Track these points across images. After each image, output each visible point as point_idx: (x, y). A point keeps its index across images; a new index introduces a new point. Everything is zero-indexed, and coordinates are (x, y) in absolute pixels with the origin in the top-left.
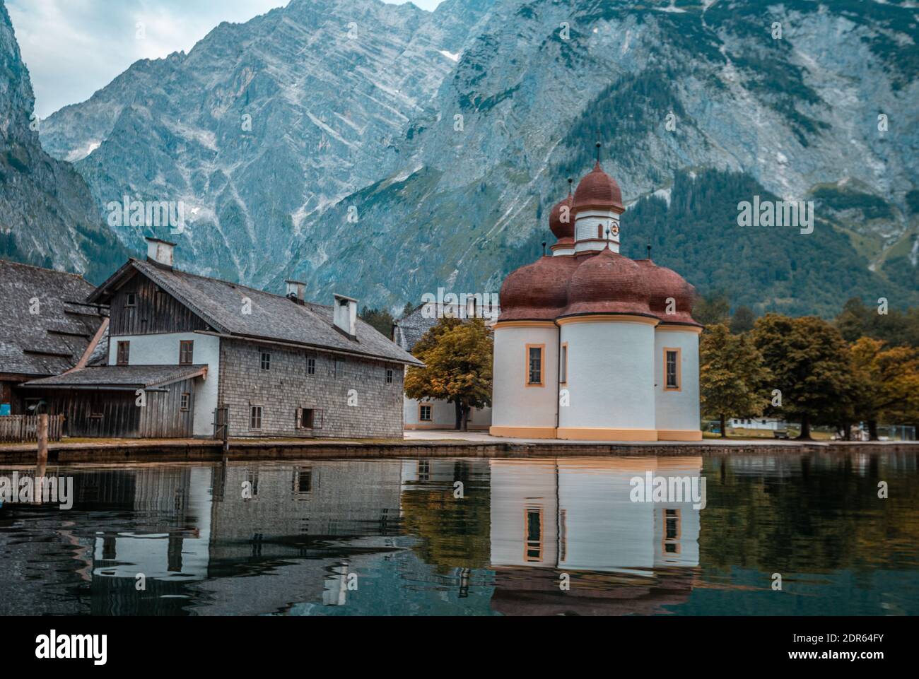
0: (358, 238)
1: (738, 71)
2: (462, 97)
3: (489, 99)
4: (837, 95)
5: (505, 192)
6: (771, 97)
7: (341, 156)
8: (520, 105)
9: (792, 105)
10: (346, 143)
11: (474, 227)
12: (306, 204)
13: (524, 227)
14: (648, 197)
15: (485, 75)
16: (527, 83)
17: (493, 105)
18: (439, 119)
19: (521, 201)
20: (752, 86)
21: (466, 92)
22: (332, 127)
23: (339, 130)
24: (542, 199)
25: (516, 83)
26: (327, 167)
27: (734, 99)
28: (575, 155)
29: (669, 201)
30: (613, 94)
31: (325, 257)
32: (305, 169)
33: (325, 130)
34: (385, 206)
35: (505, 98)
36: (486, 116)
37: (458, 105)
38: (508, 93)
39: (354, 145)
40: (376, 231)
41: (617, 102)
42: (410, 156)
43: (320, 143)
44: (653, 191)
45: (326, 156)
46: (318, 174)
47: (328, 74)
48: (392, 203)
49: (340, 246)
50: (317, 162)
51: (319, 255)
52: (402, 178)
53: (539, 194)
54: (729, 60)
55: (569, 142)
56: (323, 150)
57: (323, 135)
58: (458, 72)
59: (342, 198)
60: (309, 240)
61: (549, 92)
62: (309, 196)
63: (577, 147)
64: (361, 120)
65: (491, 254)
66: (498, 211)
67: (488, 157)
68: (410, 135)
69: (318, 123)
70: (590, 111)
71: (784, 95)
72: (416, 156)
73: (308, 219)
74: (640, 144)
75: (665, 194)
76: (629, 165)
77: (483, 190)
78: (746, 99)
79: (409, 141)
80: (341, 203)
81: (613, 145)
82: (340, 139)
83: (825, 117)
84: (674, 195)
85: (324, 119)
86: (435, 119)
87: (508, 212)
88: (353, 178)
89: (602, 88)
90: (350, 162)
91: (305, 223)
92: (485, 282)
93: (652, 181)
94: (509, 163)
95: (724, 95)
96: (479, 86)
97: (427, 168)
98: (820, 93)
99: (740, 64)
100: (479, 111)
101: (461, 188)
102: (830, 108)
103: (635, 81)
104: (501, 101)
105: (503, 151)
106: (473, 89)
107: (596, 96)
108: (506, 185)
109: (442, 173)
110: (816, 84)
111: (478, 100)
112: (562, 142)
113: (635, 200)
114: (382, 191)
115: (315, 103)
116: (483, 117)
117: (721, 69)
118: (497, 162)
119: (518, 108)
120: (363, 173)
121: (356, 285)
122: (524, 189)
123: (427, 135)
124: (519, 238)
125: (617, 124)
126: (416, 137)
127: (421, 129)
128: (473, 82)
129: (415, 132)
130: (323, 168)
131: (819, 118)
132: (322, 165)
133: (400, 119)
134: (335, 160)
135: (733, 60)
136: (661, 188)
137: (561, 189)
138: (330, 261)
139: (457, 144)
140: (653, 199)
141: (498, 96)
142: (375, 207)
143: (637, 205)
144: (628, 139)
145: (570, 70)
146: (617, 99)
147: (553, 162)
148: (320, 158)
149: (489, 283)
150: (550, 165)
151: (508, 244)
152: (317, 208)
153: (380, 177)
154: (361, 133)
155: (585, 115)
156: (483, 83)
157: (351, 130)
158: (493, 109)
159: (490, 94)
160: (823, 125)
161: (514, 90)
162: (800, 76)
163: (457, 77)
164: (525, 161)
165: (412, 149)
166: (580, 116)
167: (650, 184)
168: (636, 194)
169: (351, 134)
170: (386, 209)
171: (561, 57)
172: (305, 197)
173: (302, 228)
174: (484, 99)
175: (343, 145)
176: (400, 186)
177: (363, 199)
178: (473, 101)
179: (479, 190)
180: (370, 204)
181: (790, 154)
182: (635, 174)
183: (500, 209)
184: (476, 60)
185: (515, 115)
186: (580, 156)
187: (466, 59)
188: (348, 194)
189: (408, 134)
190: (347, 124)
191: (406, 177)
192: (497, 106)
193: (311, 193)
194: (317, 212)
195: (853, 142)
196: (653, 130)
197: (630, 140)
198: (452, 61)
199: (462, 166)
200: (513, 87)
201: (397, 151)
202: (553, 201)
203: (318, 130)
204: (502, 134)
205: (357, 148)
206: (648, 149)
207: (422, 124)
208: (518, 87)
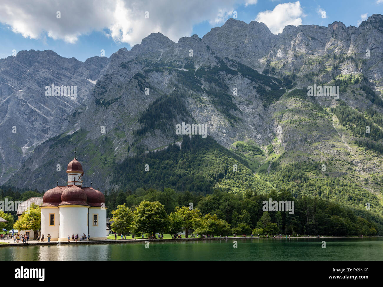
0: (52, 158)
1: (208, 96)
2: (96, 100)
3: (108, 101)
4: (245, 108)
5: (115, 141)
6: (220, 107)
7: (43, 123)
8: (121, 105)
9: (228, 110)
10: (46, 117)
11: (102, 155)
12: (28, 143)
13: (122, 156)
14: (172, 145)
15: (106, 91)
16: (124, 96)
17: (110, 104)
18: (87, 108)
19: (121, 145)
20: (213, 102)
21: (98, 98)
22: (39, 110)
23: (42, 111)
24: (130, 144)
25: (119, 95)
26: (37, 127)
27: (206, 107)
28: (144, 126)
29: (181, 147)
30: (160, 102)
31: (37, 166)
32: (27, 128)
33: (36, 111)
34: (64, 145)
35: (115, 101)
36: (107, 108)
37: (95, 104)
38: (116, 100)
39: (49, 118)
40: (60, 156)
41: (161, 106)
42: (75, 124)
43: (34, 117)
44: (174, 142)
45: (37, 123)
46: (33, 130)
47: (37, 87)
48: (67, 144)
49: (44, 162)
50: (33, 125)
51: (34, 166)
52: (71, 133)
53: (129, 142)
54: (204, 91)
55: (141, 121)
56: (36, 119)
57: (35, 113)
58: (95, 89)
59: (45, 141)
60: (30, 159)
61: (133, 100)
62: (29, 139)
63: (144, 123)
64: (53, 108)
65: (109, 166)
66: (112, 148)
67: (108, 126)
68: (74, 115)
69: (33, 108)
70: (150, 109)
71: (225, 107)
72: (77, 124)
73: (30, 149)
74: (170, 124)
75: (179, 144)
76: (165, 131)
77: (105, 140)
78: (211, 107)
79: (74, 117)
80: (44, 143)
81: (159, 123)
82: (44, 115)
83: (240, 116)
84: (183, 144)
85: (35, 106)
86: (85, 109)
87: (116, 149)
88: (50, 133)
89: (155, 100)
90: (48, 125)
91: (28, 151)
92: (106, 178)
93: (174, 138)
94: (117, 129)
95: (203, 105)
96: (104, 95)
97: (82, 129)
98: (238, 106)
99: (209, 93)
100: (104, 106)
101: (97, 138)
102: (242, 113)
103: (168, 98)
104: (113, 102)
105: (114, 124)
106: (101, 96)
107: (152, 103)
108: (115, 138)
109: (88, 132)
110: (237, 103)
111: (103, 102)
112: (138, 121)
113: (168, 145)
114: (62, 139)
115: (31, 99)
116: (105, 109)
117: (201, 95)
118: (111, 128)
119: (120, 106)
120: (54, 130)
121: (51, 178)
122: (122, 140)
123: (82, 116)
124: (120, 160)
125: (160, 115)
126: (77, 116)
127: (79, 113)
128: (101, 94)
129: (76, 114)
130: (36, 127)
131: (238, 116)
132: (35, 126)
133: (70, 107)
134: (41, 124)
135: (206, 92)
136: (178, 141)
137: (137, 140)
138: (39, 168)
139: (95, 120)
140: (175, 145)
141: (112, 100)
142: (59, 145)
143: (168, 148)
144: (165, 121)
145: (142, 92)
146: (160, 105)
147: (135, 129)
148: (34, 123)
149: (108, 178)
150: (133, 130)
151: (116, 162)
152: (33, 145)
153: (61, 132)
154: (53, 113)
155: (148, 110)
156: (106, 94)
157: (48, 111)
158: (110, 106)
159: (109, 100)
160: (239, 119)
161: (119, 98)
162: (231, 100)
163: (94, 92)
164: (123, 128)
165: (75, 121)
166: (146, 111)
167: (173, 139)
168: (168, 143)
169: (48, 113)
170: (64, 146)
171: (138, 86)
172: (28, 140)
173: (26, 153)
174: (106, 101)
175: (45, 118)
176: (69, 137)
177: (54, 142)
178: (101, 102)
179: (104, 139)
180: (57, 144)
181: (227, 129)
182: (168, 135)
183: (113, 148)
184: (102, 85)
185: (119, 109)
186: (145, 127)
187: (98, 84)
188: (47, 139)
189: (73, 114)
190: (46, 109)
191: (73, 133)
192: (111, 105)
193: (30, 138)
194: (33, 146)
195: (250, 126)
196: (175, 118)
197: (166, 121)
198: (93, 84)
199: (97, 129)
200: (118, 97)
201: (69, 121)
202: (134, 145)
203: (32, 111)
204: (114, 117)
205: (51, 120)
206: (173, 125)
207: (80, 110)
208: (120, 97)
